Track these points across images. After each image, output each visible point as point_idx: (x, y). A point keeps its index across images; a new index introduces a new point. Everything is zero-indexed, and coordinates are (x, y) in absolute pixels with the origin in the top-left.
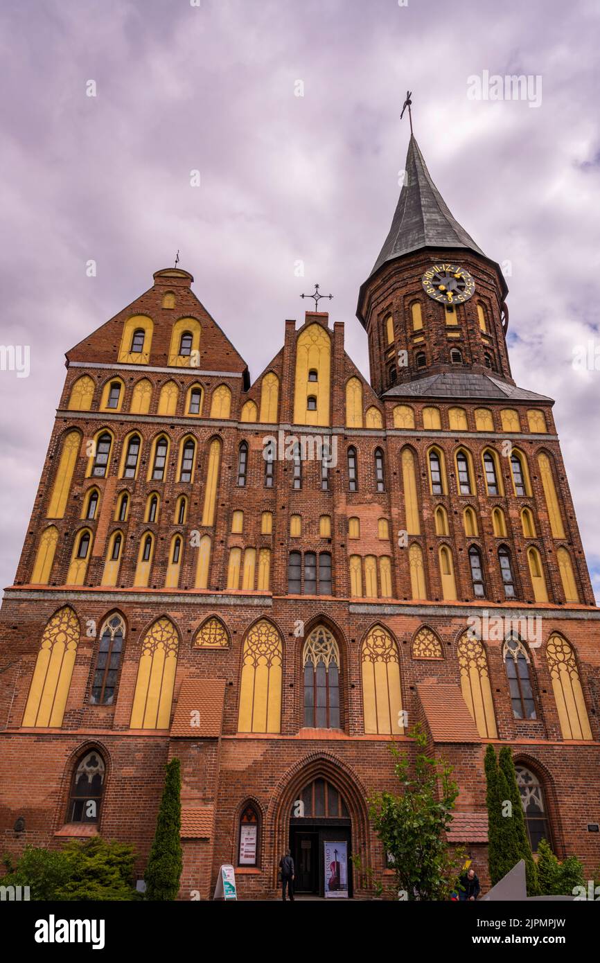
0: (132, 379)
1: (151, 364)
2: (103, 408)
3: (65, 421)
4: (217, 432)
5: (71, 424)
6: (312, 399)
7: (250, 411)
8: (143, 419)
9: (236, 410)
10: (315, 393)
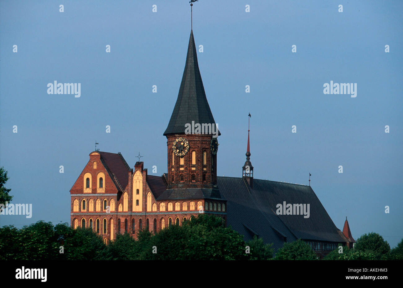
0: (88, 199)
1: (93, 193)
2: (82, 210)
3: (73, 216)
4: (111, 217)
5: (75, 217)
6: (138, 201)
7: (121, 207)
8: (92, 214)
9: (117, 208)
10: (138, 199)
